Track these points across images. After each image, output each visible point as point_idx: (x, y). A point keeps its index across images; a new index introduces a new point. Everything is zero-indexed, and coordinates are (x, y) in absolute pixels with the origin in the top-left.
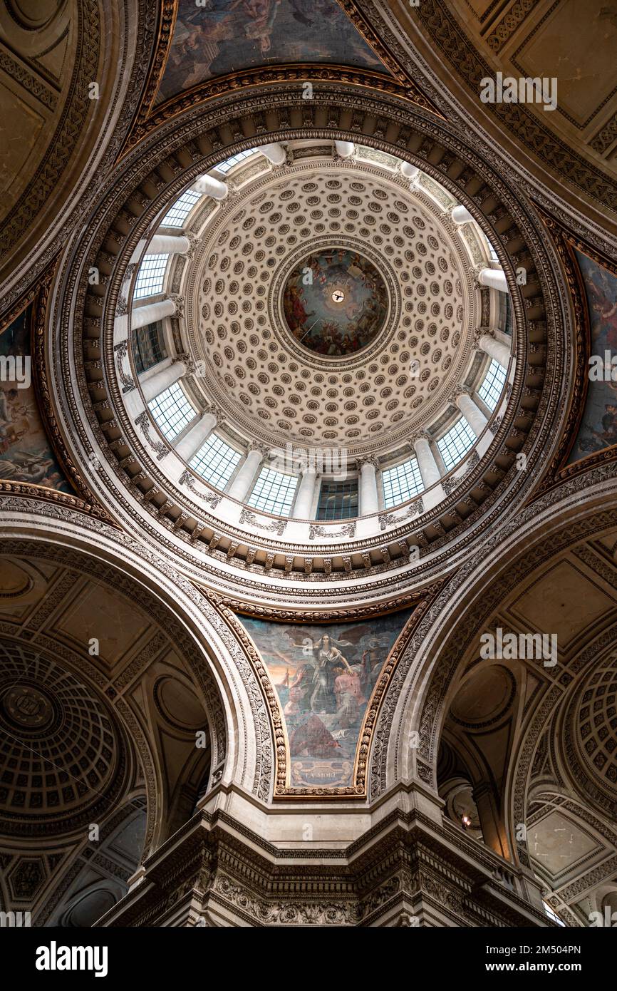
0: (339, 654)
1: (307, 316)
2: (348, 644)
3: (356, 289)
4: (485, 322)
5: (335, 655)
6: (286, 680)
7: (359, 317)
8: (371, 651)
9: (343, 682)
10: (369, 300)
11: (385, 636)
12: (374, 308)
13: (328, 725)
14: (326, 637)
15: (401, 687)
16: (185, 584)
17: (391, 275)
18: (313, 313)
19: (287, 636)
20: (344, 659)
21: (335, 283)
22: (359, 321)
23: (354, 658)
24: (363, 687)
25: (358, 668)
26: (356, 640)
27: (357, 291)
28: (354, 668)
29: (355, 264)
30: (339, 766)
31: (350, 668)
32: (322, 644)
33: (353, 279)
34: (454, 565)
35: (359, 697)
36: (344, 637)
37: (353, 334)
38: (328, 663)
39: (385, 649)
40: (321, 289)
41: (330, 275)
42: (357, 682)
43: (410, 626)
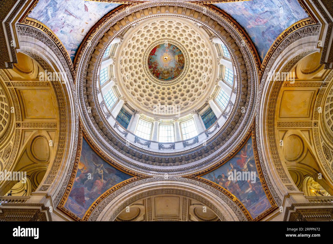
0: (102, 173)
1: (154, 54)
2: (107, 172)
3: (172, 62)
4: (199, 110)
5: (101, 173)
6: (82, 169)
7: (166, 69)
8: (111, 180)
9: (98, 183)
10: (172, 68)
11: (119, 178)
12: (171, 71)
13: (85, 193)
14: (102, 165)
15: (114, 198)
16: (77, 116)
17: (186, 71)
18: (156, 56)
19: (92, 156)
20: (103, 176)
21: (169, 55)
22: (165, 70)
23: (106, 178)
24: (102, 189)
25: (105, 182)
26: (110, 173)
27: (171, 63)
28: (104, 181)
29: (178, 56)
30: (82, 210)
31: (103, 180)
32: (100, 166)
33: (174, 59)
34: (151, 174)
35: (100, 191)
36: (108, 169)
37: (160, 71)
38: (97, 173)
39: (116, 182)
40: (164, 52)
41: (170, 52)
42: (102, 186)
43: (128, 181)
